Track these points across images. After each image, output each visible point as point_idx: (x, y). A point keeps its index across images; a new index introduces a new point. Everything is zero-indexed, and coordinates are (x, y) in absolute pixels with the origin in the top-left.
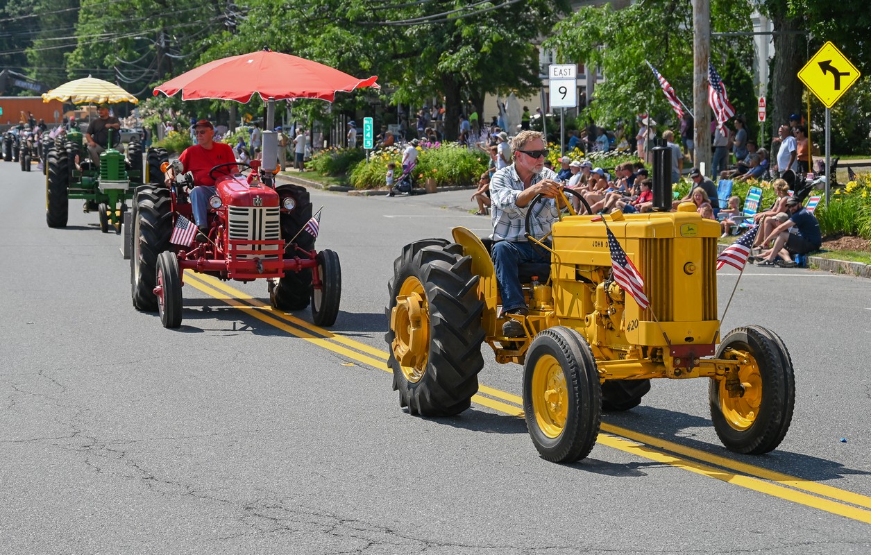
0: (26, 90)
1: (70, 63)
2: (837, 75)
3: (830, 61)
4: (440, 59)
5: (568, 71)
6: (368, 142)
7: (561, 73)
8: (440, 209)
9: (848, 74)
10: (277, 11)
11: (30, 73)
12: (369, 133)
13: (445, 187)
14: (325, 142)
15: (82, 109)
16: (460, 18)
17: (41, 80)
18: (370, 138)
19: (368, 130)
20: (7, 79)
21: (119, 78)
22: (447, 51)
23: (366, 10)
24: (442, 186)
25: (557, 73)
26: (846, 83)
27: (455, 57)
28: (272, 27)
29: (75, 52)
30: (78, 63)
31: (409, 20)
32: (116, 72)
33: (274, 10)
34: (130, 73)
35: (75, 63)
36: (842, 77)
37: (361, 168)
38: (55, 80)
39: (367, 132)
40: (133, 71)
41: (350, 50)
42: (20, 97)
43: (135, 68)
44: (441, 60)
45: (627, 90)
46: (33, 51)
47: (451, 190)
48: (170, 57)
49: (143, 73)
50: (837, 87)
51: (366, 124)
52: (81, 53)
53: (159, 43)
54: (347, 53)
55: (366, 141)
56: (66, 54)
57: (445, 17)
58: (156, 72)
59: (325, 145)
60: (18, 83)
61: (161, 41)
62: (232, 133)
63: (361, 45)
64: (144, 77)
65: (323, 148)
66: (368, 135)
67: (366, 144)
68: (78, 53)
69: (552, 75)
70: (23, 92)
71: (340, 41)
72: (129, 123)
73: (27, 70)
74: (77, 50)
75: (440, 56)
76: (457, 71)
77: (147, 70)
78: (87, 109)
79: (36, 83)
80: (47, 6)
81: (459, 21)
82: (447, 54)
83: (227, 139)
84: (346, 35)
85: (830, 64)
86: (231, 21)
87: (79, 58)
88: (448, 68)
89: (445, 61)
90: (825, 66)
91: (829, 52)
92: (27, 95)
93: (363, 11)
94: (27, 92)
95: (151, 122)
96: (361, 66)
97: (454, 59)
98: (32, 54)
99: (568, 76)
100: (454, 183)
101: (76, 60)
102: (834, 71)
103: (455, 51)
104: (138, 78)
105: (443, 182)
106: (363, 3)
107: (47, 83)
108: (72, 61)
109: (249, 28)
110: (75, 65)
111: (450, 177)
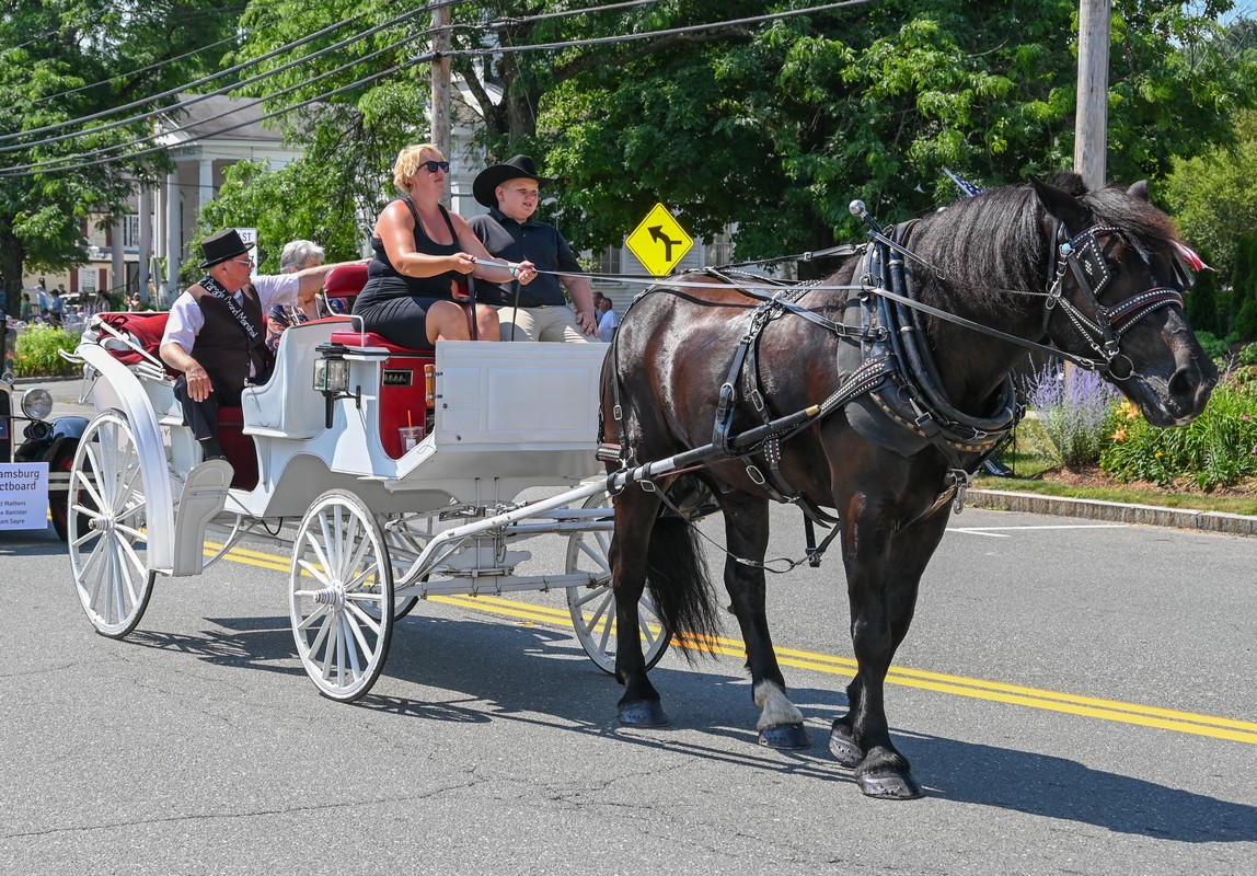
2: (668, 243)
3: (661, 227)
4: (14, 221)
9: (680, 243)
22: (24, 211)
26: (678, 252)
27: (34, 219)
36: (673, 246)
44: (17, 223)
50: (669, 258)
75: (14, 217)
76: (40, 236)
81: (38, 176)
82: (24, 215)
85: (661, 230)
88: (28, 232)
89: (22, 224)
90: (656, 232)
91: (659, 216)
97: (33, 222)
100: (48, 372)
102: (665, 238)
103: (35, 212)
105: (35, 372)
111: (44, 365)
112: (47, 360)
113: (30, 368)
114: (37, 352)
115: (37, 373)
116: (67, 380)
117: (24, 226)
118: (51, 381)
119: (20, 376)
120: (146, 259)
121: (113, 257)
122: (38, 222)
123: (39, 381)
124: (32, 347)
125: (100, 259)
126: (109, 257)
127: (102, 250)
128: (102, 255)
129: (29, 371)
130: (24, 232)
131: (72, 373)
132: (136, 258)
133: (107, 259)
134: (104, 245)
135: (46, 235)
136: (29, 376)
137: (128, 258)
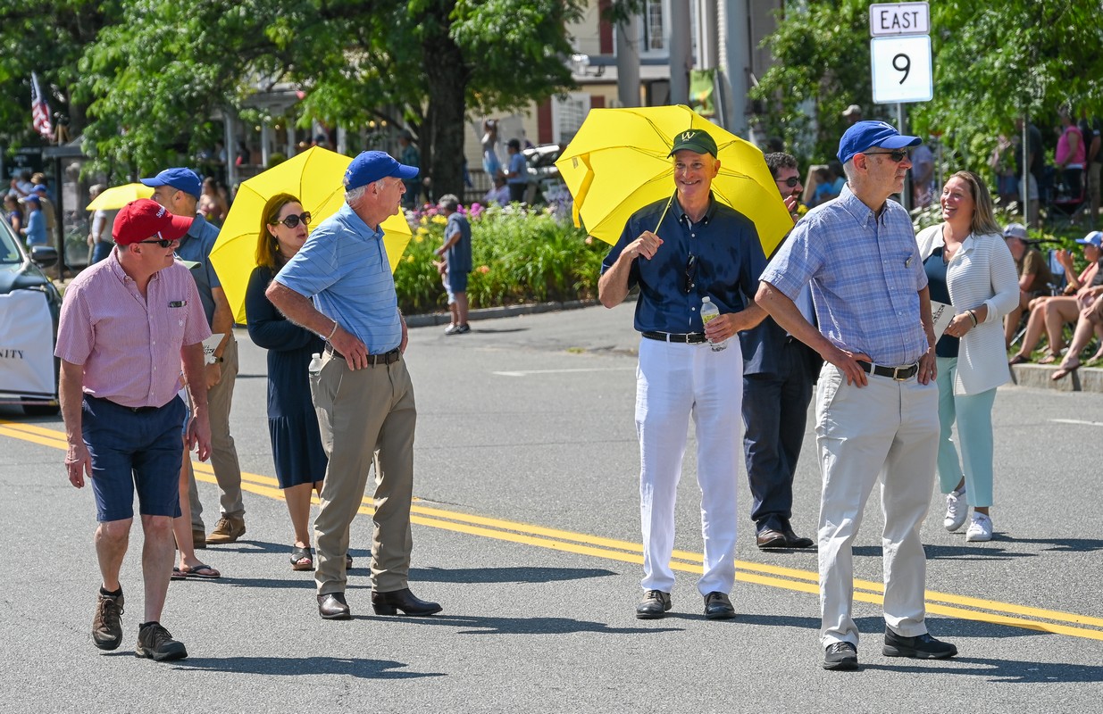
4: (452, 15)
5: (911, 18)
7: (896, 22)
13: (513, 307)
24: (504, 303)
25: (888, 23)
44: (456, 18)
45: (1007, 61)
47: (525, 312)
69: (876, 27)
76: (500, 41)
88: (476, 33)
89: (467, 19)
99: (912, 29)
100: (530, 295)
105: (505, 295)
111: (521, 282)
112: (526, 273)
113: (495, 290)
114: (508, 259)
115: (509, 298)
116: (564, 308)
117: (470, 23)
118: (535, 311)
119: (477, 304)
120: (682, 72)
121: (620, 73)
122: (495, 13)
123: (514, 314)
124: (496, 250)
125: (591, 78)
126: (611, 73)
127: (593, 62)
128: (595, 70)
129: (495, 294)
130: (471, 33)
131: (572, 295)
132: (663, 72)
133: (604, 77)
134: (596, 52)
135: (511, 36)
136: (494, 304)
137: (647, 73)
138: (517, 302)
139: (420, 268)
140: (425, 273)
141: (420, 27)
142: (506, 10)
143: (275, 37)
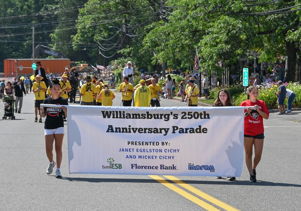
0: (50, 55)
1: (74, 41)
4: (286, 35)
6: (246, 82)
8: (292, 122)
10: (191, 8)
11: (52, 47)
12: (246, 77)
14: (218, 82)
15: (80, 65)
16: (298, 10)
17: (59, 50)
18: (247, 80)
19: (245, 75)
20: (40, 50)
21: (100, 48)
22: (291, 29)
23: (244, 6)
27: (296, 32)
28: (188, 17)
29: (76, 36)
30: (78, 41)
31: (268, 12)
32: (98, 45)
33: (190, 7)
34: (107, 46)
35: (77, 41)
37: (242, 98)
38: (66, 50)
39: (245, 76)
40: (108, 45)
41: (235, 29)
42: (47, 59)
43: (109, 43)
44: (288, 35)
46: (54, 35)
48: (128, 36)
49: (113, 46)
51: (245, 72)
52: (79, 36)
53: (122, 29)
54: (233, 31)
55: (244, 82)
56: (72, 36)
57: (290, 9)
58: (120, 45)
59: (218, 85)
60: (46, 52)
61: (123, 28)
62: (164, 78)
63: (241, 26)
64: (113, 48)
65: (217, 86)
66: (246, 78)
67: (244, 83)
68: (78, 36)
70: (49, 57)
71: (229, 24)
72: (105, 73)
73: (51, 45)
74: (78, 34)
75: (287, 33)
76: (297, 41)
77: (115, 44)
78: (83, 65)
79: (56, 52)
80: (62, 11)
81: (298, 12)
82: (291, 31)
83: (160, 81)
84: (232, 20)
86: (163, 15)
87: (79, 38)
88: (292, 39)
89: (290, 35)
92: (51, 58)
93: (242, 6)
94: (51, 57)
95: (118, 72)
96: (241, 38)
97: (295, 34)
98: (54, 36)
101: (77, 39)
103: (296, 29)
104: (111, 48)
106: (242, 2)
107: (62, 52)
108: (75, 40)
109: (173, 18)
110: (77, 42)
138: (293, 108)
139: (270, 98)
140: (271, 99)
141: (279, 37)
142: (299, 33)
143: (242, 38)
